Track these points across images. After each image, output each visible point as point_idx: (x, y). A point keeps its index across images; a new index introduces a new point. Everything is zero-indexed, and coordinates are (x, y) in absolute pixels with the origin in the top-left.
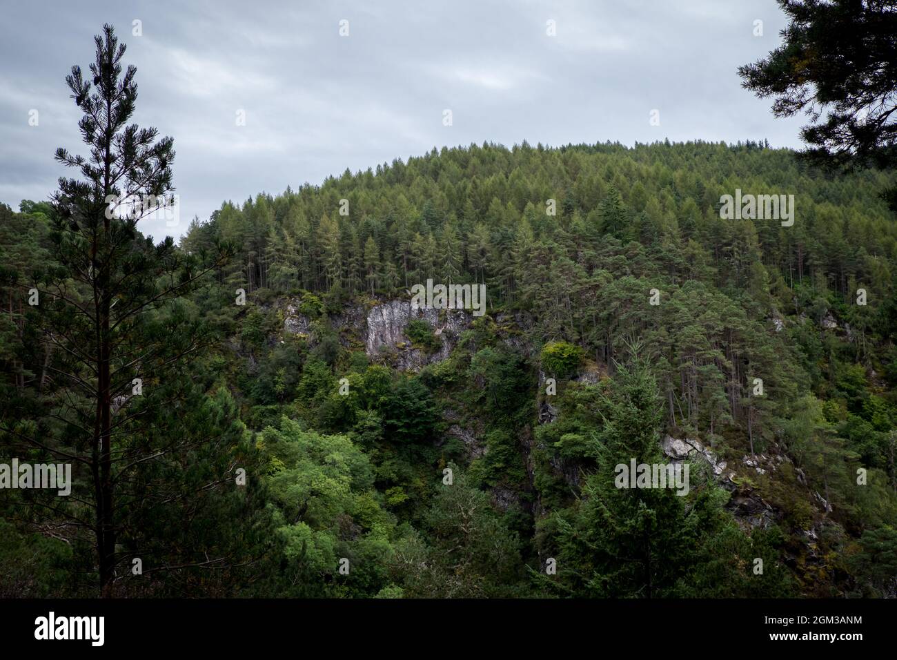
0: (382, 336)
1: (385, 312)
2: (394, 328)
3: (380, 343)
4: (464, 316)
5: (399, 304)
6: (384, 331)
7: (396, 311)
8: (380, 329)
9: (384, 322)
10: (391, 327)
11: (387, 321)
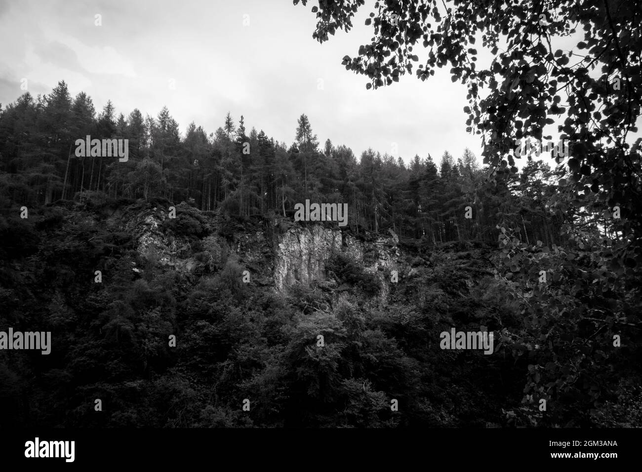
0: (296, 271)
1: (303, 238)
2: (312, 261)
3: (293, 281)
4: (400, 252)
5: (321, 231)
6: (300, 265)
7: (317, 239)
8: (295, 262)
9: (301, 251)
10: (309, 261)
11: (305, 251)
